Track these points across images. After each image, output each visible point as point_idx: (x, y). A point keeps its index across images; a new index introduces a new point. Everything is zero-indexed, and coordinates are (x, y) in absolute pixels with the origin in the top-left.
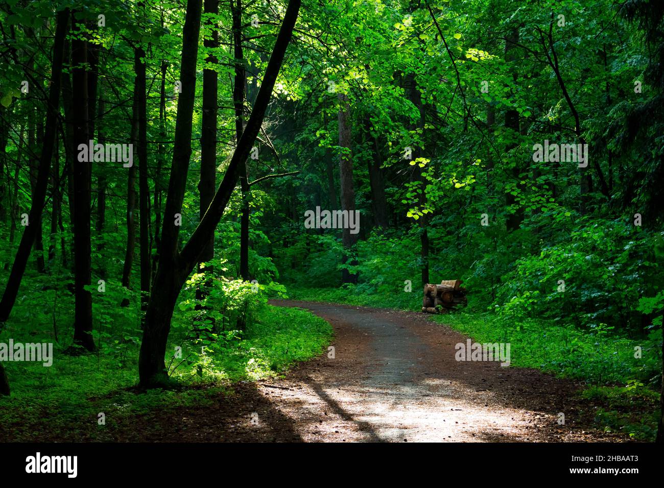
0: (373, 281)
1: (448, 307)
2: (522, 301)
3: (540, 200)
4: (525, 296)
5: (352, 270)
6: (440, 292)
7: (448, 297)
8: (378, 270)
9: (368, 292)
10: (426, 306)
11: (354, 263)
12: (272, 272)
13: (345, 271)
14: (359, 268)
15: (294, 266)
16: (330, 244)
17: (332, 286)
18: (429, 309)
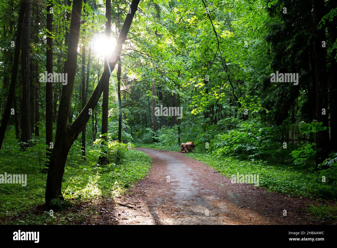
0: (163, 142)
1: (190, 151)
2: (223, 150)
3: (254, 105)
4: (225, 148)
5: (156, 138)
6: (187, 146)
7: (189, 147)
8: (164, 139)
9: (161, 145)
10: (182, 150)
11: (157, 136)
12: (131, 139)
13: (154, 139)
14: (158, 138)
15: (139, 137)
16: (149, 130)
17: (150, 143)
18: (182, 151)
